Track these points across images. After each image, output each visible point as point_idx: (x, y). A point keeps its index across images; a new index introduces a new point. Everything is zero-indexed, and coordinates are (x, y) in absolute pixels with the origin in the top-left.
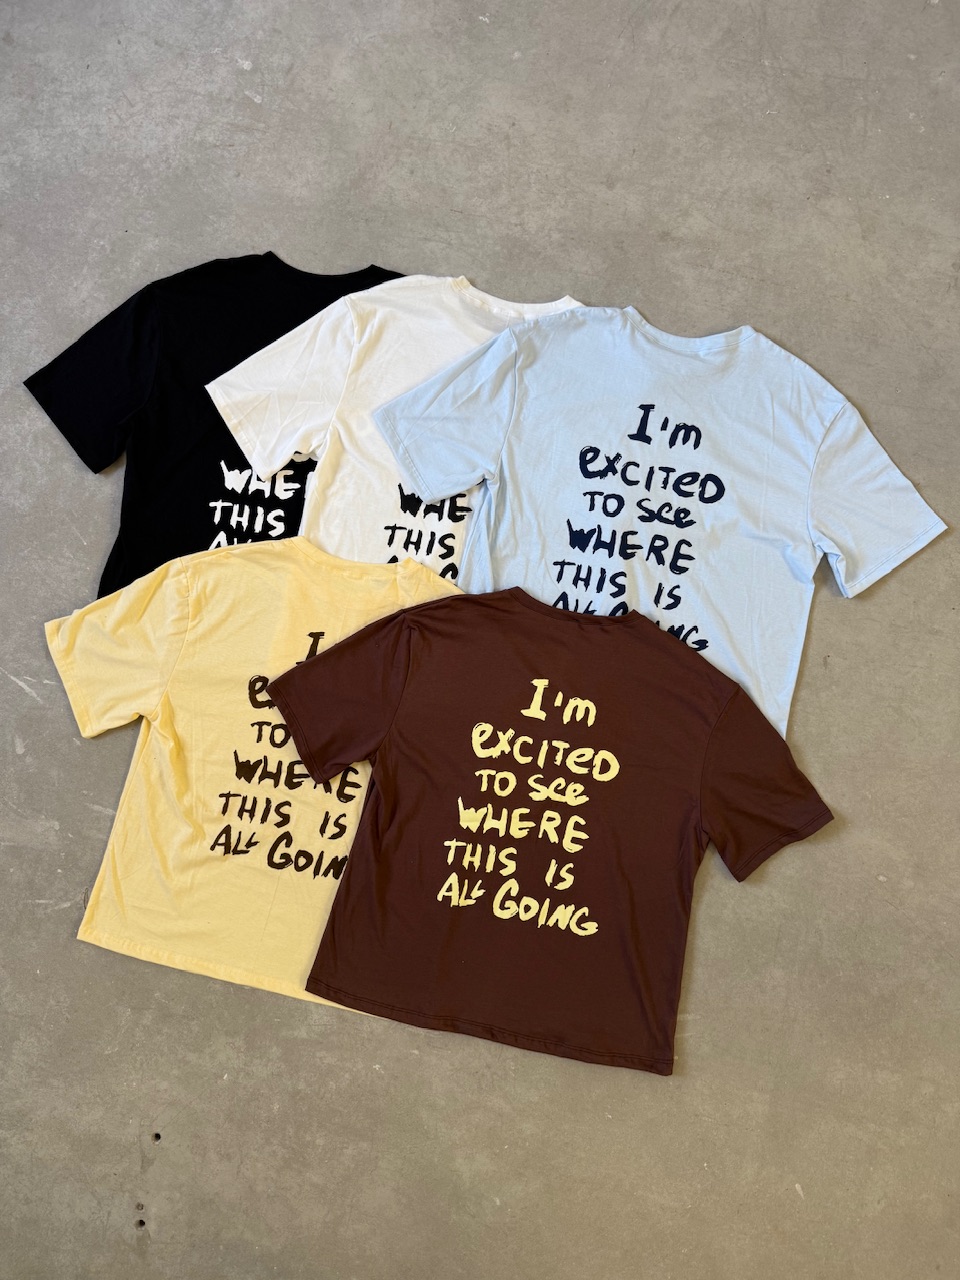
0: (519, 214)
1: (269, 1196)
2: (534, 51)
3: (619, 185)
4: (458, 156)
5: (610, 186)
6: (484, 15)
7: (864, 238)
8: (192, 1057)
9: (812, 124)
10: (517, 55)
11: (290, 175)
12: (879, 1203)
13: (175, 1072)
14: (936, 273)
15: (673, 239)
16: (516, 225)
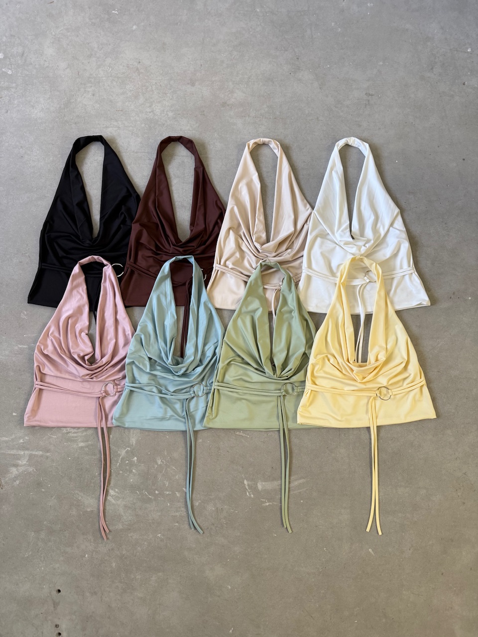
0: (150, 106)
1: (118, 608)
2: (142, 24)
3: (197, 83)
4: (115, 83)
5: (193, 85)
6: (114, 10)
7: (320, 88)
8: (69, 550)
9: (286, 37)
10: (135, 27)
11: (33, 107)
12: (410, 549)
13: (62, 558)
14: (358, 99)
15: (228, 105)
16: (150, 112)
